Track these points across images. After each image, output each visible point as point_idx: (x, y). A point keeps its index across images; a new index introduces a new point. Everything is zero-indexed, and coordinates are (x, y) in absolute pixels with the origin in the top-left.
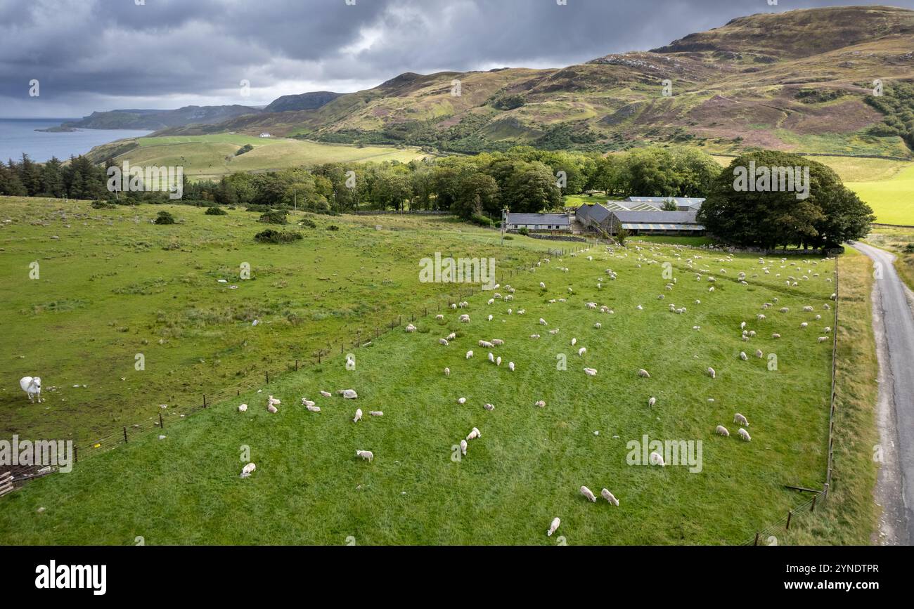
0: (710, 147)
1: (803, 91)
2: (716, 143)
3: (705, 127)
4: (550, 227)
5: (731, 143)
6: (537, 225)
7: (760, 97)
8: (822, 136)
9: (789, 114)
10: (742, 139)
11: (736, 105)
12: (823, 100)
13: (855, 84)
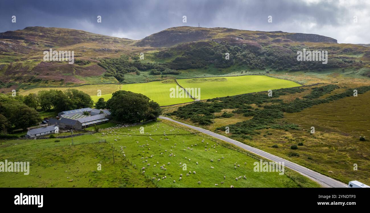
0: (51, 84)
1: (77, 61)
2: (53, 82)
3: (45, 75)
4: (51, 132)
5: (60, 82)
6: (45, 132)
7: (62, 63)
8: (91, 77)
9: (76, 69)
10: (64, 80)
11: (53, 66)
12: (85, 64)
13: (91, 58)
